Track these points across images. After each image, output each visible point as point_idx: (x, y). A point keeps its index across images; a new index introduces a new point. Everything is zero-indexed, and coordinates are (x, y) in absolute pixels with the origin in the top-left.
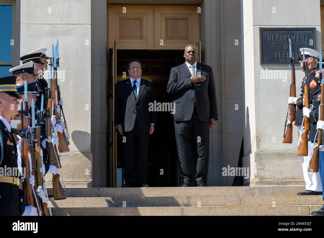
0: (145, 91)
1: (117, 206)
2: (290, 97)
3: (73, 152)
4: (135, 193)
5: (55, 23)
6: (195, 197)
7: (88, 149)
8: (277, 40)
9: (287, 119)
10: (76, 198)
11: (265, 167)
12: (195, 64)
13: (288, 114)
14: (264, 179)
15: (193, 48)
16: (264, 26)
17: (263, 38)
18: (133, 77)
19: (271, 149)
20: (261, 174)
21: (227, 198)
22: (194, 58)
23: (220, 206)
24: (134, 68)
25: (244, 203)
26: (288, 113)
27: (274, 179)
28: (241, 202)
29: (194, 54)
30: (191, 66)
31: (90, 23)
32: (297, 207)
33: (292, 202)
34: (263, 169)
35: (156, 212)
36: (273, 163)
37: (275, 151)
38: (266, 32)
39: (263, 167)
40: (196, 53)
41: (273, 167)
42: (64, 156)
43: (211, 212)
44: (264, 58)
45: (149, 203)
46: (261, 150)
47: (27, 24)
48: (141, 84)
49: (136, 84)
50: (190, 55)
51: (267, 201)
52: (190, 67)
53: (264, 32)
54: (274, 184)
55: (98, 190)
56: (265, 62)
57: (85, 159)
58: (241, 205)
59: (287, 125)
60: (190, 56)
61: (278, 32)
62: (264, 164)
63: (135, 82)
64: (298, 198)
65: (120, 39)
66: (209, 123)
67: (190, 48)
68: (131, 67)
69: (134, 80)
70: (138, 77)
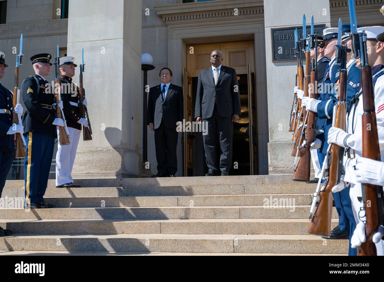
0: (172, 94)
1: (127, 196)
2: (296, 87)
3: (107, 147)
4: (153, 183)
5: (94, 40)
6: (199, 186)
7: (119, 145)
8: (288, 39)
9: (292, 108)
10: (91, 188)
11: (278, 157)
12: (220, 67)
13: (294, 104)
14: (277, 168)
15: (217, 53)
16: (275, 27)
17: (274, 37)
18: (163, 82)
19: (284, 140)
20: (274, 164)
21: (231, 187)
22: (218, 61)
23: (224, 195)
24: (164, 74)
25: (248, 192)
26: (294, 102)
27: (288, 168)
28: (245, 190)
29: (218, 58)
30: (216, 69)
31: (123, 38)
32: (297, 196)
33: (297, 190)
34: (276, 159)
35: (153, 201)
36: (286, 152)
37: (287, 141)
38: (277, 32)
39: (276, 156)
40: (220, 57)
41: (286, 156)
42: (99, 151)
43: (207, 201)
44: (275, 56)
45: (156, 192)
46: (275, 141)
47: (73, 42)
48: (170, 88)
49: (165, 88)
50: (214, 58)
51: (272, 190)
53: (275, 32)
54: (287, 172)
55: (121, 180)
56: (276, 59)
57: (116, 153)
58: (245, 194)
59: (292, 114)
60: (214, 59)
61: (289, 31)
62: (277, 154)
63: (165, 86)
64: (304, 186)
65: (196, 69)
66: (233, 118)
67: (214, 53)
68: (161, 73)
69: (164, 85)
70: (168, 82)
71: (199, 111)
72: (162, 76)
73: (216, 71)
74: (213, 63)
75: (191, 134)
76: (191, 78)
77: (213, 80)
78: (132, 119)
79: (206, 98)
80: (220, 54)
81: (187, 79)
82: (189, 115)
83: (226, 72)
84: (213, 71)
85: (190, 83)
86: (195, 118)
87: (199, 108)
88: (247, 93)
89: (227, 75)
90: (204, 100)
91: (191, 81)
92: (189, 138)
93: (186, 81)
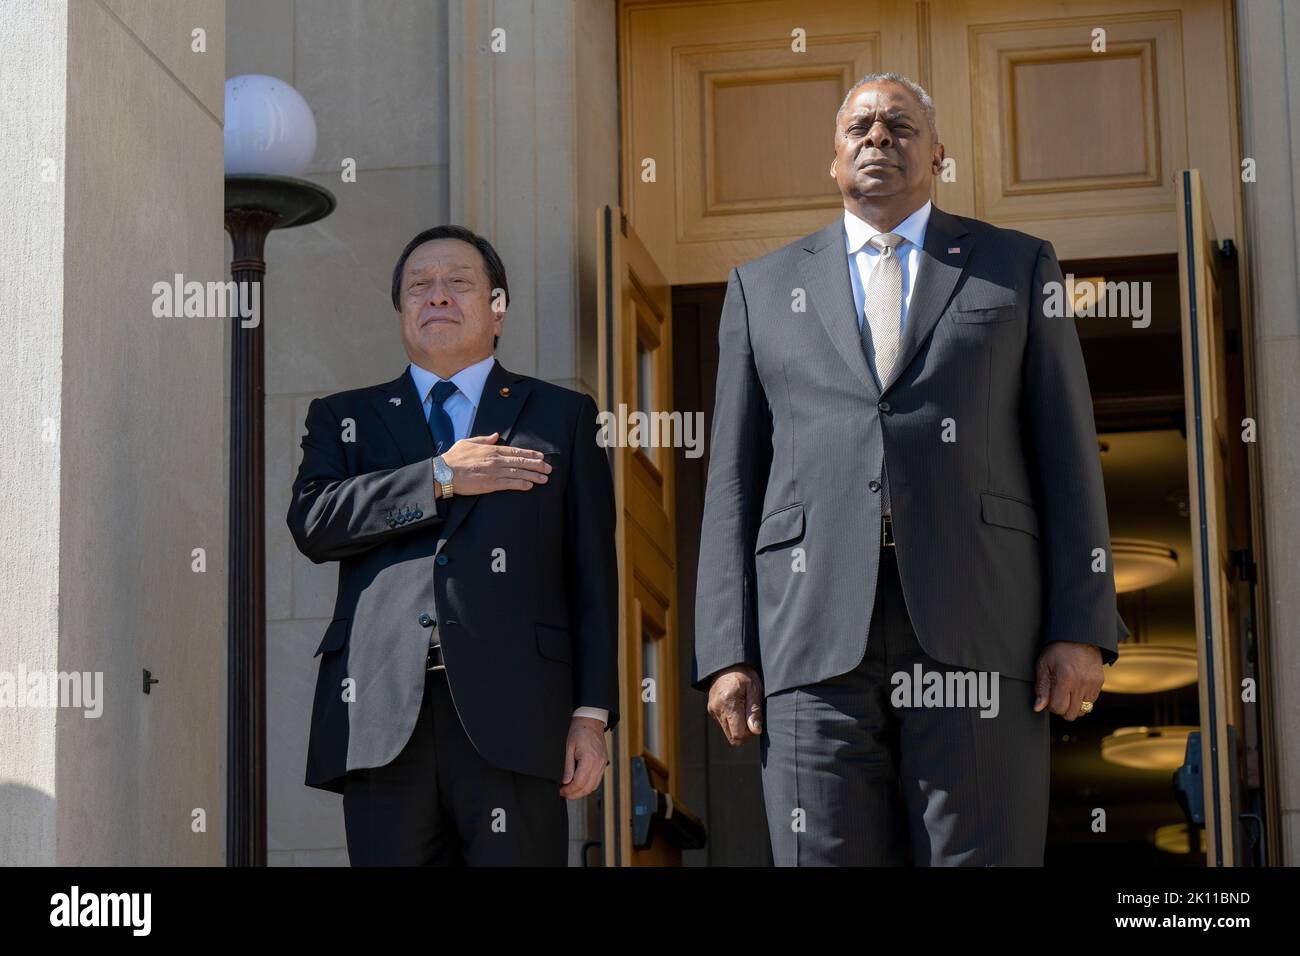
12: (915, 227)
22: (900, 168)
24: (427, 284)
29: (903, 142)
30: (880, 239)
40: (917, 132)
50: (869, 143)
52: (870, 247)
60: (867, 154)
63: (445, 390)
65: (707, 214)
66: (1044, 678)
67: (866, 99)
68: (408, 279)
69: (437, 379)
70: (467, 357)
71: (734, 620)
72: (412, 304)
73: (876, 259)
74: (855, 192)
75: (669, 815)
76: (661, 289)
77: (856, 342)
78: (147, 690)
79: (791, 499)
80: (924, 107)
81: (625, 305)
82: (652, 631)
83: (969, 266)
84: (861, 258)
85: (656, 344)
86: (701, 676)
87: (734, 594)
88: (1175, 420)
89: (982, 293)
90: (783, 516)
91: (660, 318)
92: (648, 846)
93: (620, 319)
